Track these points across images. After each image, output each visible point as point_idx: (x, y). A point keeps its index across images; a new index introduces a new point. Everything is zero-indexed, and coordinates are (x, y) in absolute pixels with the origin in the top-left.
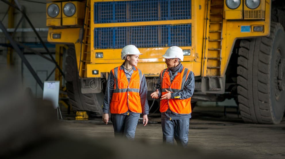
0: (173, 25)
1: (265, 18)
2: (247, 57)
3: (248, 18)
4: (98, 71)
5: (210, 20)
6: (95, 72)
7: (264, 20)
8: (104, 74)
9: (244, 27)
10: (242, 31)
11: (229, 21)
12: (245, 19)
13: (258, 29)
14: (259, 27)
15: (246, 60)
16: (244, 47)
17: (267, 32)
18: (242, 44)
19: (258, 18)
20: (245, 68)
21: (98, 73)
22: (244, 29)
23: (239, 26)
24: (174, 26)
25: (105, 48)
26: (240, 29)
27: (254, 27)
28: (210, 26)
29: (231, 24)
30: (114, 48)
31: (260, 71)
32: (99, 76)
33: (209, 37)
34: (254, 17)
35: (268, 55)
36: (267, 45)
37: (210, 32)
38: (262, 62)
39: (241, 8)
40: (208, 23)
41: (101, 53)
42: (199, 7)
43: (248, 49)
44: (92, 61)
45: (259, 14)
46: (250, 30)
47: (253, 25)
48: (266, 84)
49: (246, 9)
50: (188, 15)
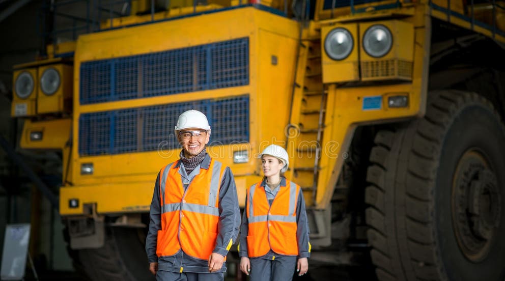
0: (216, 100)
1: (412, 76)
2: (385, 165)
3: (370, 79)
4: (77, 201)
5: (305, 88)
6: (74, 203)
7: (410, 82)
8: (90, 207)
9: (370, 99)
10: (365, 107)
11: (340, 86)
12: (364, 79)
13: (398, 102)
15: (383, 172)
16: (382, 145)
17: (416, 106)
18: (378, 138)
19: (390, 77)
20: (380, 189)
21: (77, 206)
22: (369, 103)
23: (359, 98)
24: (218, 102)
25: (98, 154)
26: (361, 102)
28: (304, 100)
29: (344, 94)
30: (113, 153)
31: (411, 196)
32: (80, 210)
33: (301, 125)
34: (380, 73)
35: (431, 159)
36: (430, 139)
37: (305, 114)
38: (414, 175)
39: (354, 57)
40: (299, 94)
41: (90, 165)
42: (269, 60)
43: (388, 149)
44: (74, 181)
45: (390, 67)
46: (381, 105)
47: (386, 94)
48: (424, 223)
49: (365, 58)
50: (243, 78)
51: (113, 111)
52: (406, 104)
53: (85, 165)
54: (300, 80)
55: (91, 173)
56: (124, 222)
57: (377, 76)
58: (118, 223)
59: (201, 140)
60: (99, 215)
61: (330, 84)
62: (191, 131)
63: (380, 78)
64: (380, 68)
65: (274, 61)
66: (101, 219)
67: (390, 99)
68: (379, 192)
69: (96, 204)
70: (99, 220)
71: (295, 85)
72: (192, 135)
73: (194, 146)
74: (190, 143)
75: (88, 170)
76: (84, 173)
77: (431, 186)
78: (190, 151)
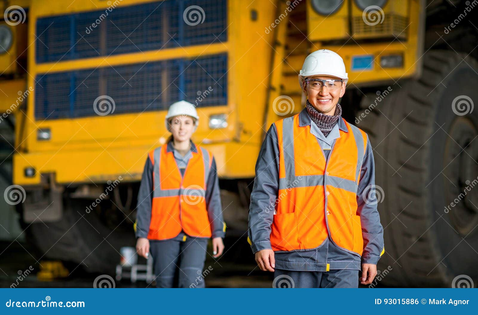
0: (189, 59)
3: (362, 36)
4: (34, 171)
5: (287, 48)
6: (30, 172)
7: (404, 40)
8: (48, 177)
9: (360, 59)
10: (355, 67)
11: (326, 44)
13: (392, 62)
14: (391, 56)
18: (365, 102)
19: (385, 34)
21: (34, 175)
22: (359, 63)
23: (347, 58)
24: (192, 61)
26: (350, 63)
28: (285, 62)
30: (73, 117)
32: (37, 180)
33: (282, 87)
35: (424, 124)
36: (422, 103)
37: (287, 75)
38: (406, 141)
39: (344, 12)
40: (280, 53)
41: (47, 130)
42: (249, 15)
44: (30, 148)
46: (372, 65)
47: (378, 53)
48: (417, 194)
49: (356, 12)
50: (221, 34)
51: (73, 72)
52: (401, 64)
53: (41, 130)
54: (281, 38)
55: (48, 139)
56: (85, 192)
57: (370, 32)
58: (78, 194)
59: (335, 93)
60: (58, 185)
61: (315, 42)
62: (322, 79)
63: (374, 35)
65: (254, 15)
66: (60, 190)
67: (382, 58)
69: (54, 174)
70: (57, 191)
71: (275, 44)
72: (323, 85)
73: (325, 101)
74: (320, 95)
75: (45, 135)
76: (40, 139)
77: (426, 154)
78: (320, 107)
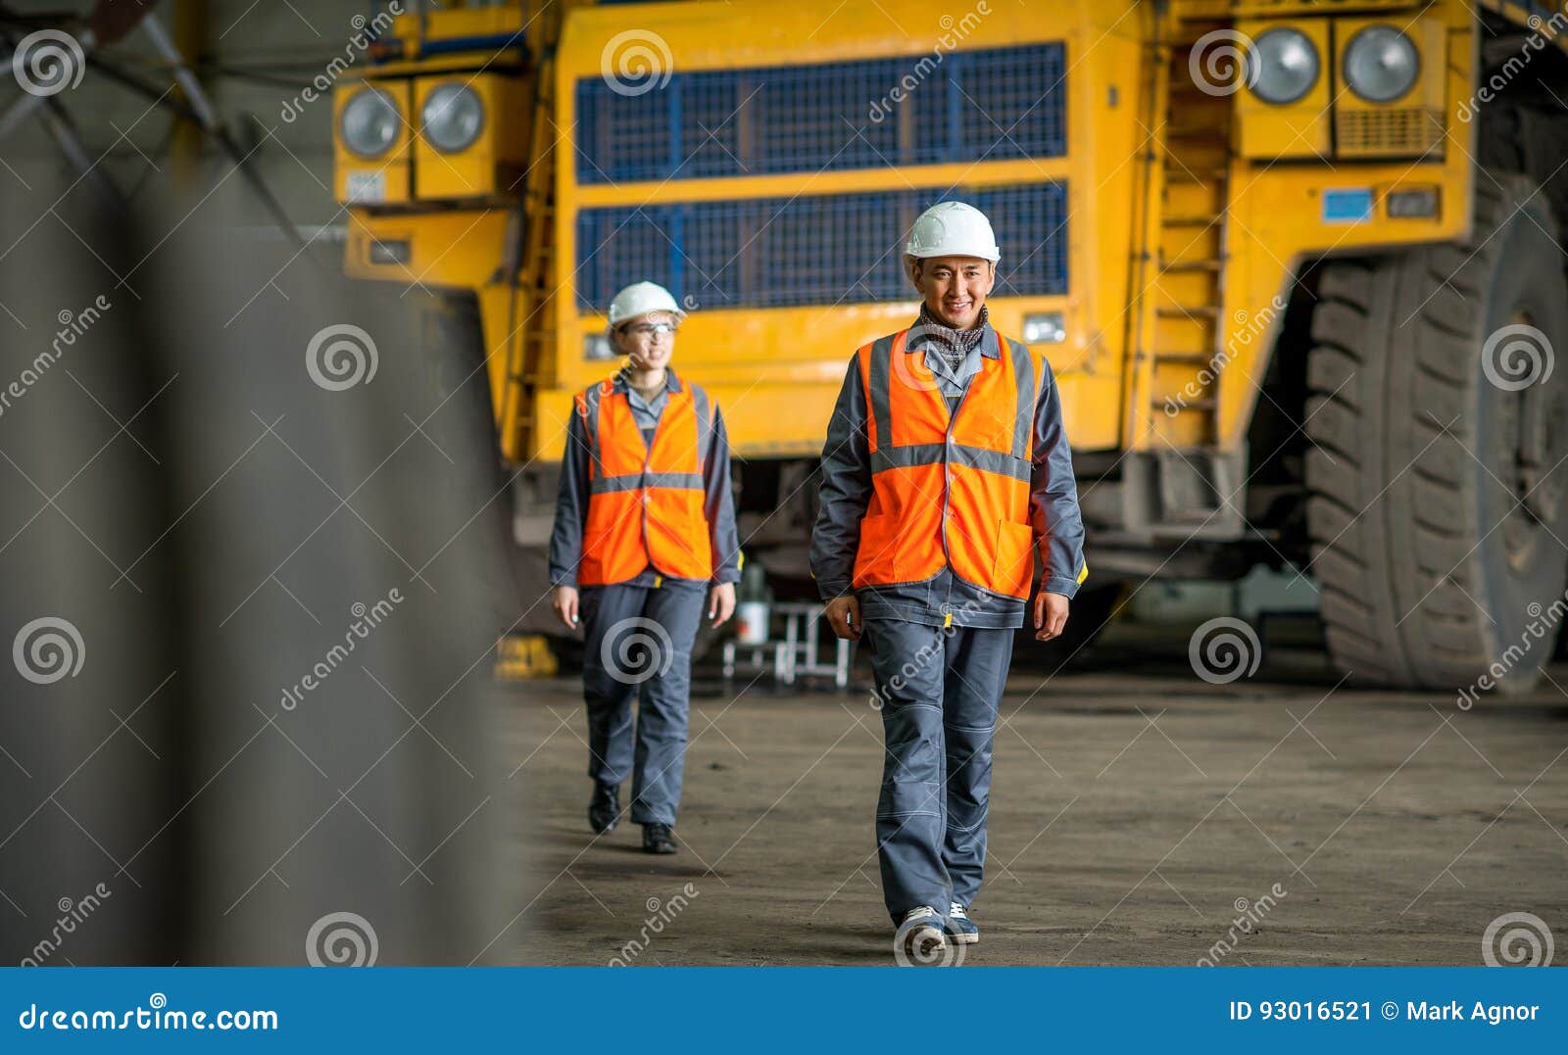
1: (1444, 144)
2: (1357, 347)
3: (1359, 151)
5: (1167, 165)
7: (1441, 160)
9: (1344, 196)
10: (1331, 214)
11: (1260, 163)
12: (1344, 151)
13: (1412, 206)
14: (1414, 193)
15: (1350, 365)
16: (1341, 300)
17: (1455, 220)
18: (1330, 284)
19: (1410, 149)
20: (1348, 406)
22: (1340, 205)
23: (1312, 193)
26: (1320, 205)
27: (1390, 198)
28: (1165, 194)
29: (1272, 183)
31: (1424, 421)
33: (1161, 252)
34: (1385, 139)
36: (1461, 289)
37: (1169, 225)
38: (1431, 372)
39: (1320, 97)
40: (1157, 176)
42: (1105, 98)
43: (1361, 310)
44: (562, 376)
45: (1412, 125)
46: (1370, 210)
47: (1384, 185)
48: (1453, 485)
49: (1346, 101)
50: (1050, 137)
51: (677, 207)
52: (1436, 212)
53: (594, 337)
54: (1159, 147)
57: (1378, 143)
63: (1385, 150)
64: (1385, 127)
65: (1113, 95)
67: (1392, 197)
68: (1346, 416)
71: (1146, 157)
76: (594, 357)
